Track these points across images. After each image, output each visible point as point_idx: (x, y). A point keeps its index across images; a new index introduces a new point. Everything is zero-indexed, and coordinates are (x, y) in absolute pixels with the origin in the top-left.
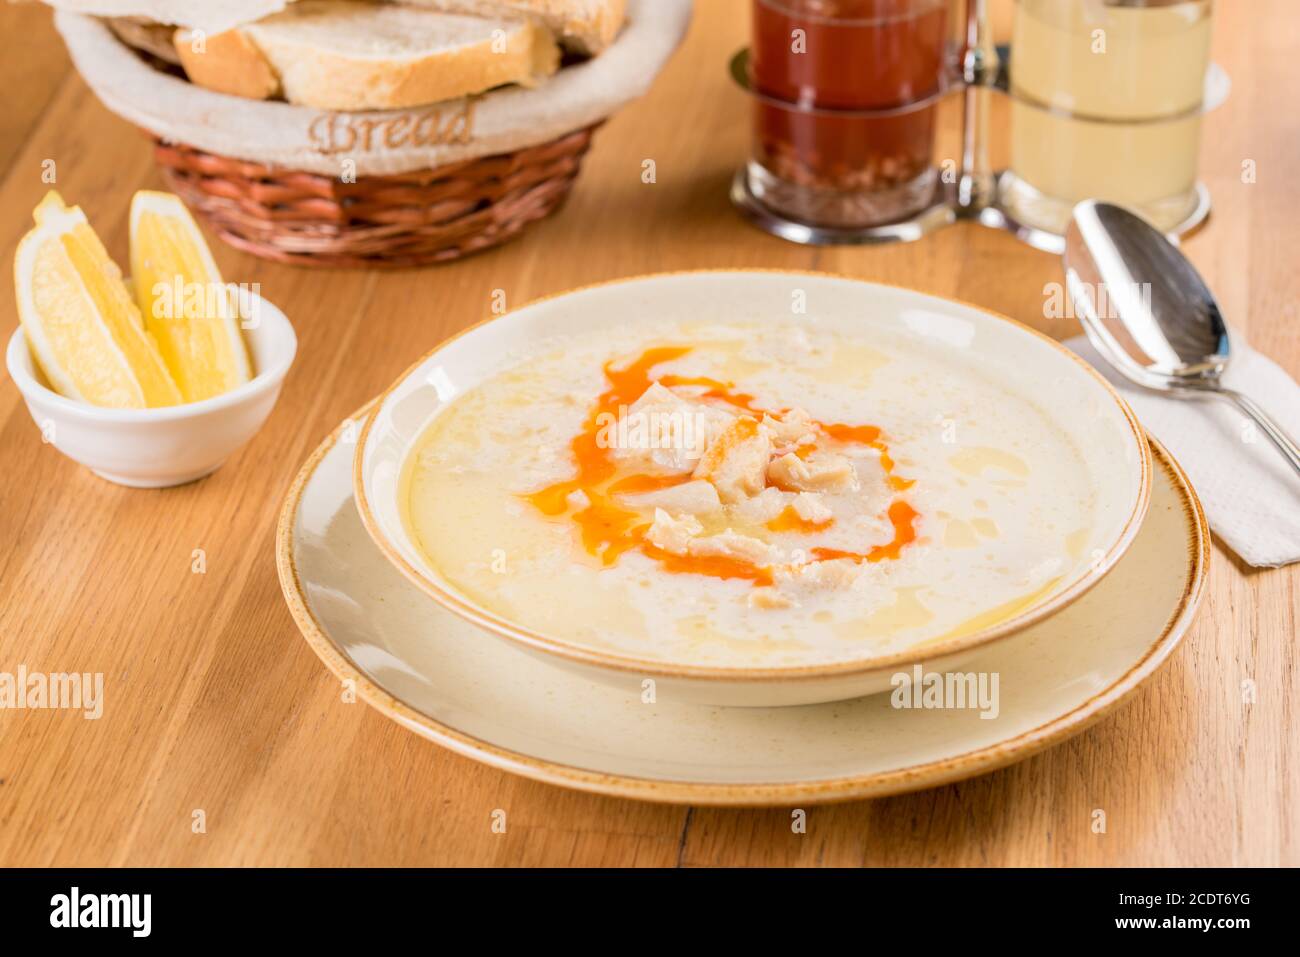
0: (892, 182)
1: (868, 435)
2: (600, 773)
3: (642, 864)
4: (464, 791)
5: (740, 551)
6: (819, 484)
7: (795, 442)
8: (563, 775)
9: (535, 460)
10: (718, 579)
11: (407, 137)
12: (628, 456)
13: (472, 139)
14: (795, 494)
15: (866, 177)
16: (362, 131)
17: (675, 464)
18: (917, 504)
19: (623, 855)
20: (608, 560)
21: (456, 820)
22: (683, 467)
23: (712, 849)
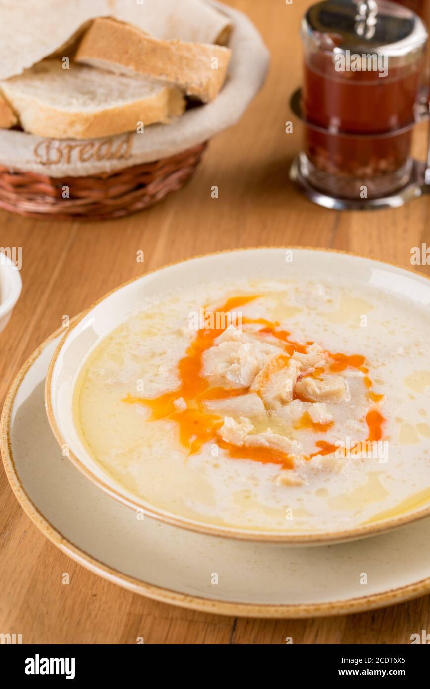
0: (384, 173)
1: (357, 361)
2: (182, 594)
3: (209, 642)
4: (105, 588)
5: (274, 443)
6: (327, 397)
7: (312, 366)
8: (159, 595)
9: (156, 375)
10: (261, 463)
11: (92, 156)
12: (212, 375)
13: (131, 156)
14: (310, 404)
15: (369, 170)
16: (65, 151)
17: (239, 381)
18: (384, 414)
19: (197, 636)
20: (195, 450)
21: (99, 608)
22: (243, 381)
23: (251, 634)
